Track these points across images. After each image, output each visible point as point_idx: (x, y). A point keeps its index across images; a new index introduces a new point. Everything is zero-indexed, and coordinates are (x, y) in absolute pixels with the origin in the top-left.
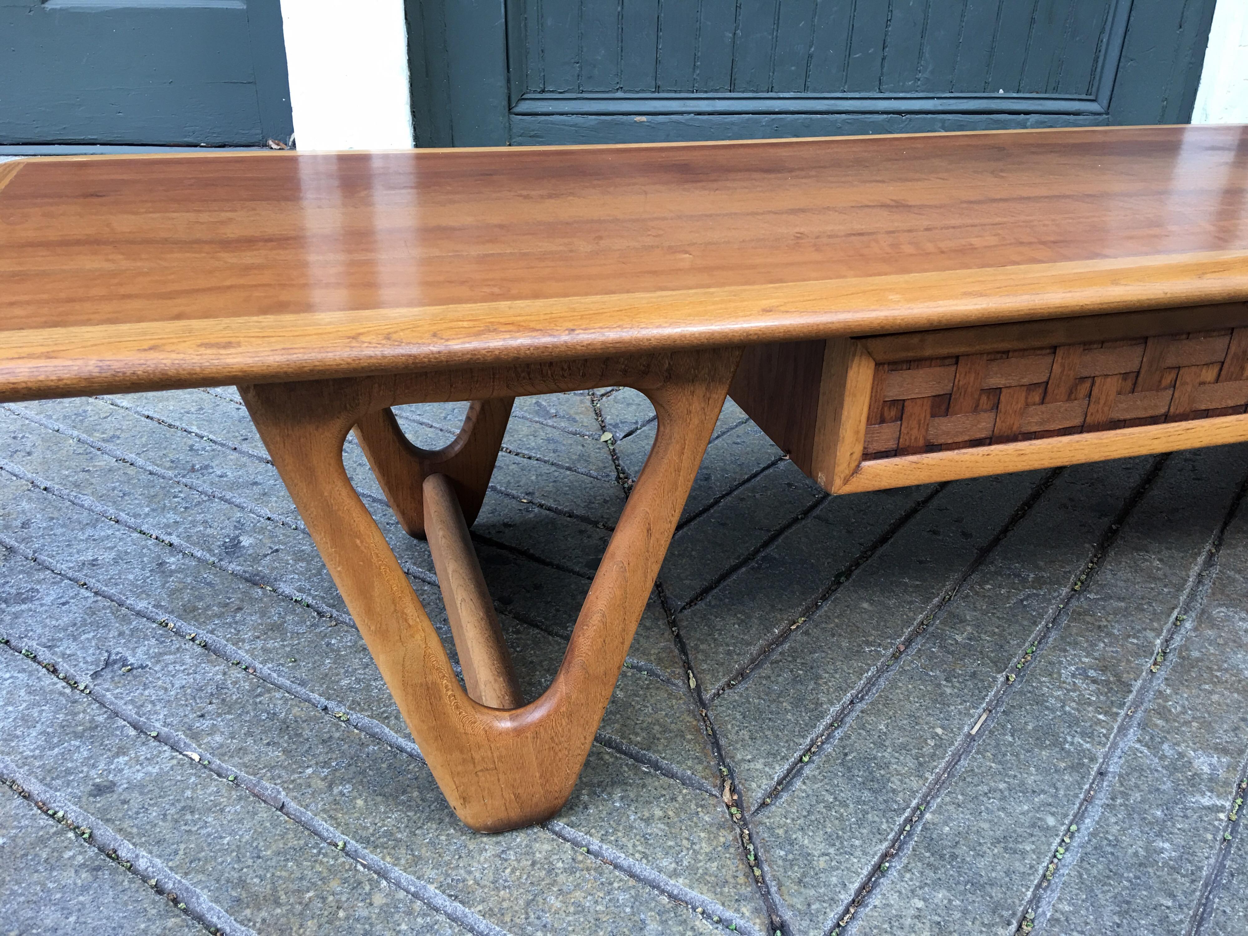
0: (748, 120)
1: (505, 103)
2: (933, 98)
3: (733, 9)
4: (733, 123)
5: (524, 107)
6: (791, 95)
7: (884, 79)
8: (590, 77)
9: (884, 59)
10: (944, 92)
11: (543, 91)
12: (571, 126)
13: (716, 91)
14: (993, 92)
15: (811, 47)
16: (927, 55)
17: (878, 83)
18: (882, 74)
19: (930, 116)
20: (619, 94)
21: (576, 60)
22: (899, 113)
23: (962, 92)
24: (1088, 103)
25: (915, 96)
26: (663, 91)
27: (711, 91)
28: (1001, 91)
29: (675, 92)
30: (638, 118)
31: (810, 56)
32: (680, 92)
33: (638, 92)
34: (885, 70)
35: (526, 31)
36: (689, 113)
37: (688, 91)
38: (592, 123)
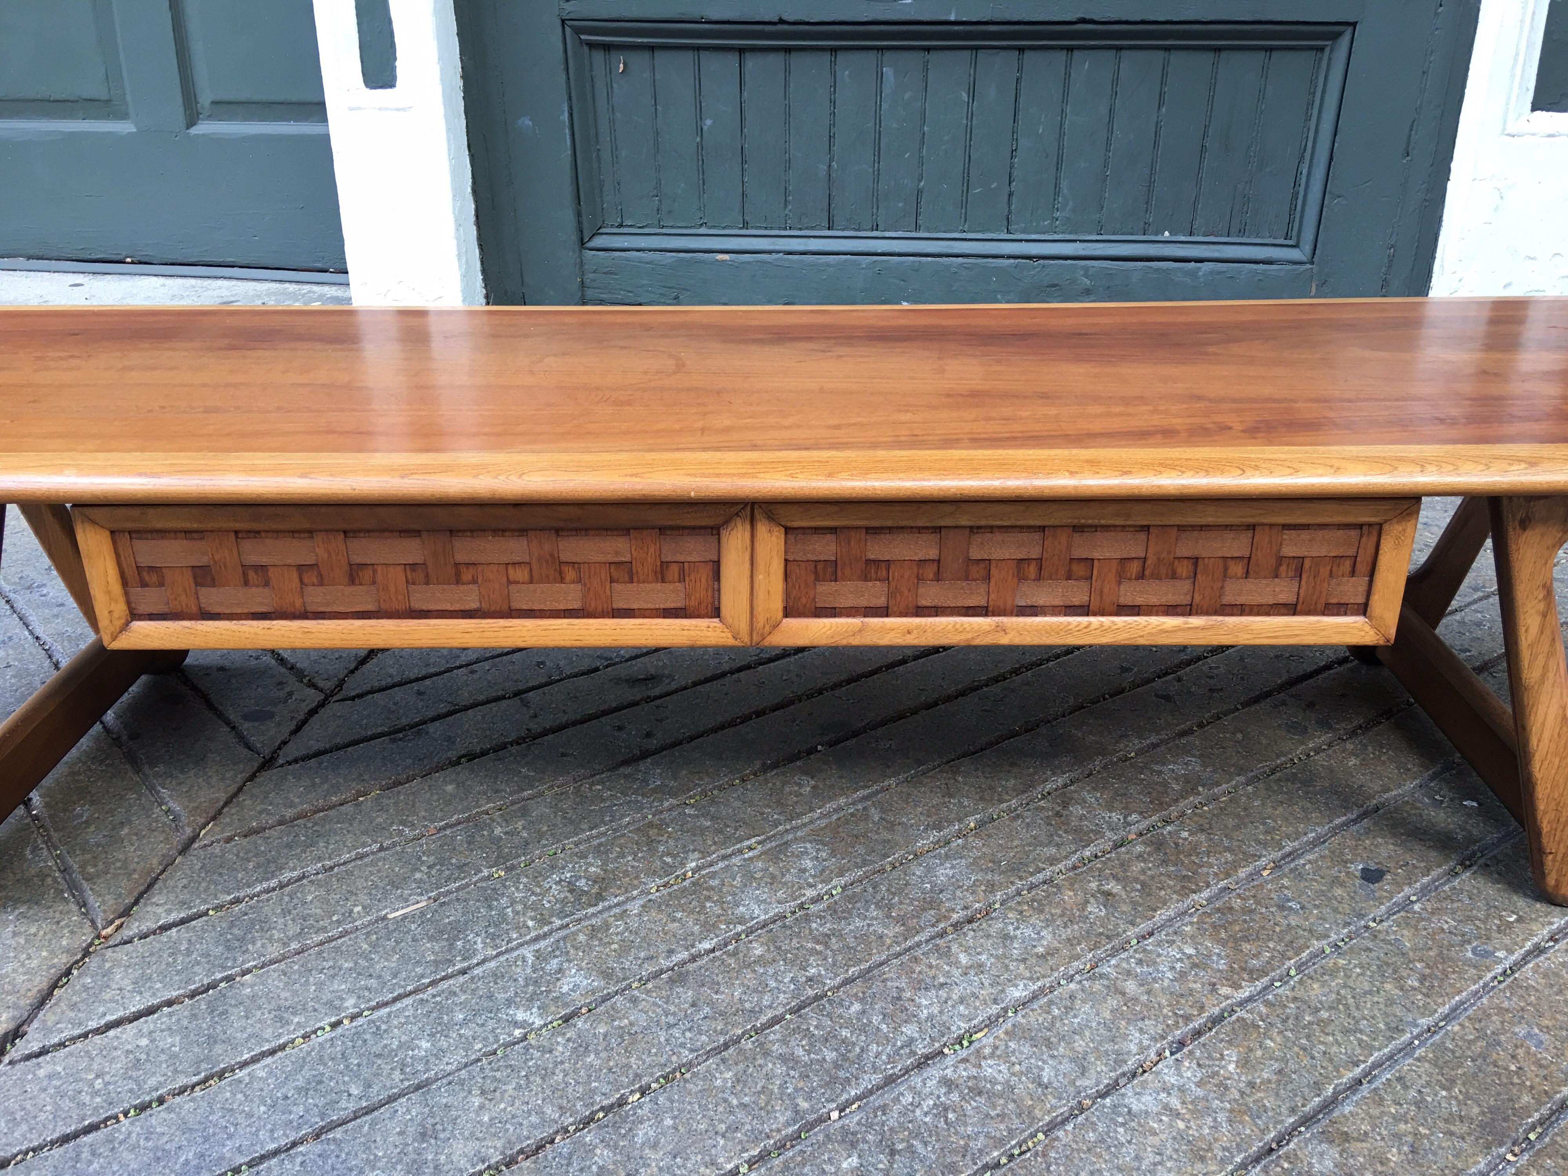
0: (845, 261)
1: (574, 238)
2: (1075, 241)
3: (826, 139)
4: (828, 265)
5: (598, 242)
6: (900, 234)
7: (1013, 218)
8: (670, 212)
9: (1010, 195)
10: (1090, 233)
11: (621, 226)
12: (647, 263)
13: (812, 228)
14: (1156, 234)
15: (920, 181)
16: (1065, 191)
17: (1005, 223)
18: (1010, 212)
19: (1069, 262)
20: (703, 230)
21: (655, 193)
22: (1030, 258)
23: (1113, 234)
24: (1285, 249)
25: (1051, 238)
26: (752, 228)
27: (807, 228)
28: (1167, 233)
29: (766, 228)
30: (720, 257)
31: (920, 192)
32: (772, 228)
33: (724, 228)
34: (1013, 207)
35: (599, 162)
36: (778, 252)
37: (780, 228)
38: (670, 261)
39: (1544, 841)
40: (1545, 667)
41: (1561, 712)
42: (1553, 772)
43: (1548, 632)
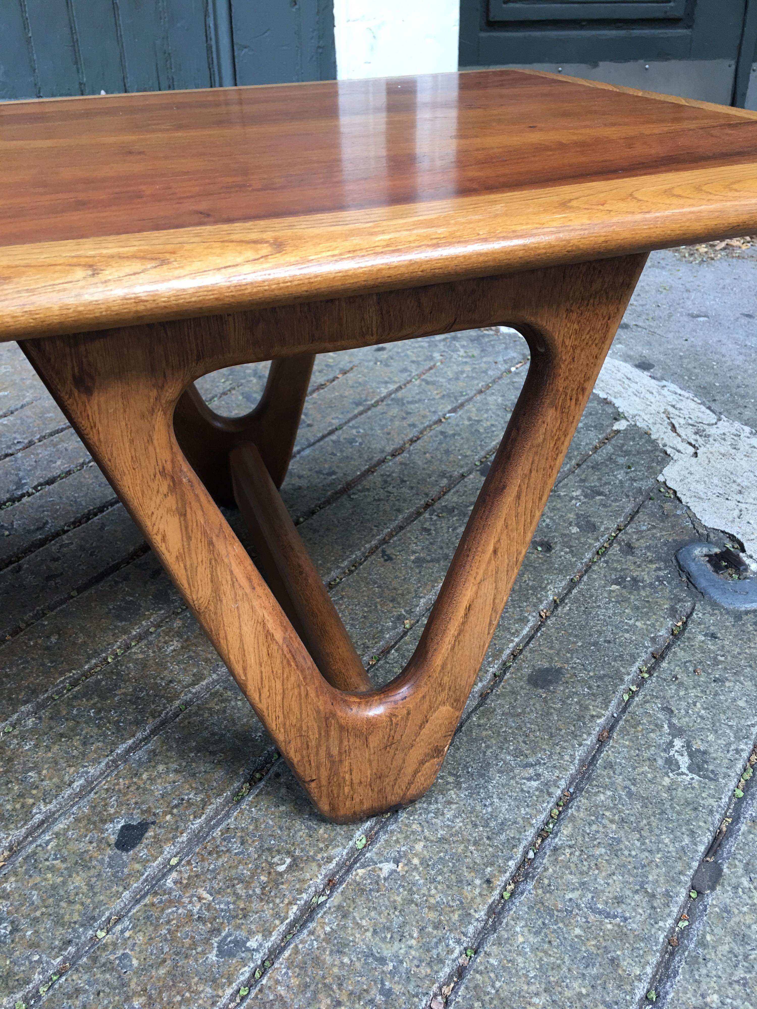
14: (93, 93)
28: (103, 93)
39: (300, 770)
40: (213, 580)
41: (260, 628)
42: (279, 698)
43: (197, 535)
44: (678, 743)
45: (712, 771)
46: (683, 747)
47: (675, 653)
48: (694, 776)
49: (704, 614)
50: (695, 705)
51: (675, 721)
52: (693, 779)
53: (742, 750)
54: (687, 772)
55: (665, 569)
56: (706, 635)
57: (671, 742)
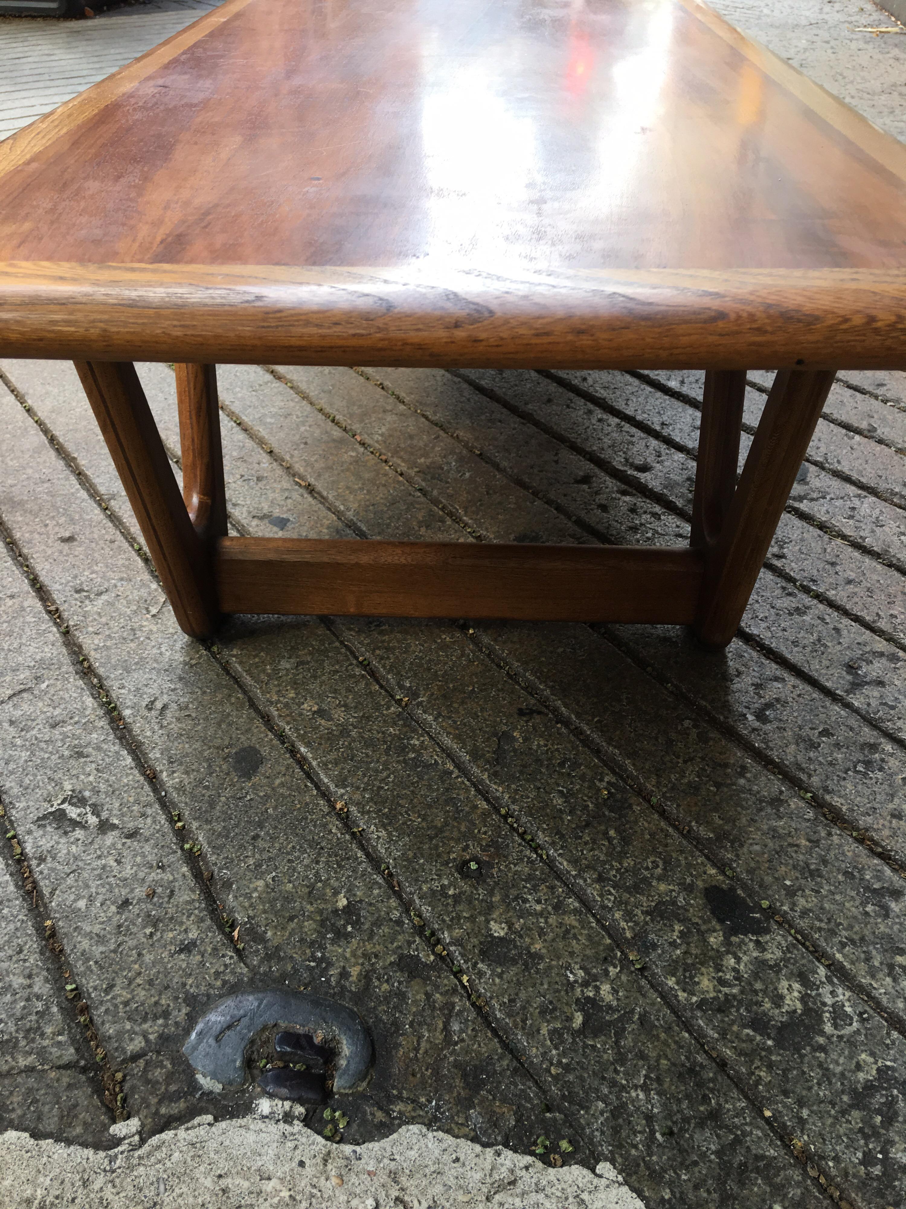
44: (93, 820)
45: (44, 826)
46: (87, 822)
47: (193, 891)
48: (53, 809)
49: (226, 966)
50: (116, 860)
51: (116, 833)
52: (52, 806)
53: (39, 865)
54: (62, 807)
55: (338, 982)
56: (193, 943)
57: (98, 816)
